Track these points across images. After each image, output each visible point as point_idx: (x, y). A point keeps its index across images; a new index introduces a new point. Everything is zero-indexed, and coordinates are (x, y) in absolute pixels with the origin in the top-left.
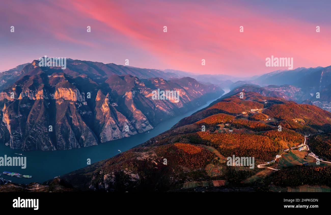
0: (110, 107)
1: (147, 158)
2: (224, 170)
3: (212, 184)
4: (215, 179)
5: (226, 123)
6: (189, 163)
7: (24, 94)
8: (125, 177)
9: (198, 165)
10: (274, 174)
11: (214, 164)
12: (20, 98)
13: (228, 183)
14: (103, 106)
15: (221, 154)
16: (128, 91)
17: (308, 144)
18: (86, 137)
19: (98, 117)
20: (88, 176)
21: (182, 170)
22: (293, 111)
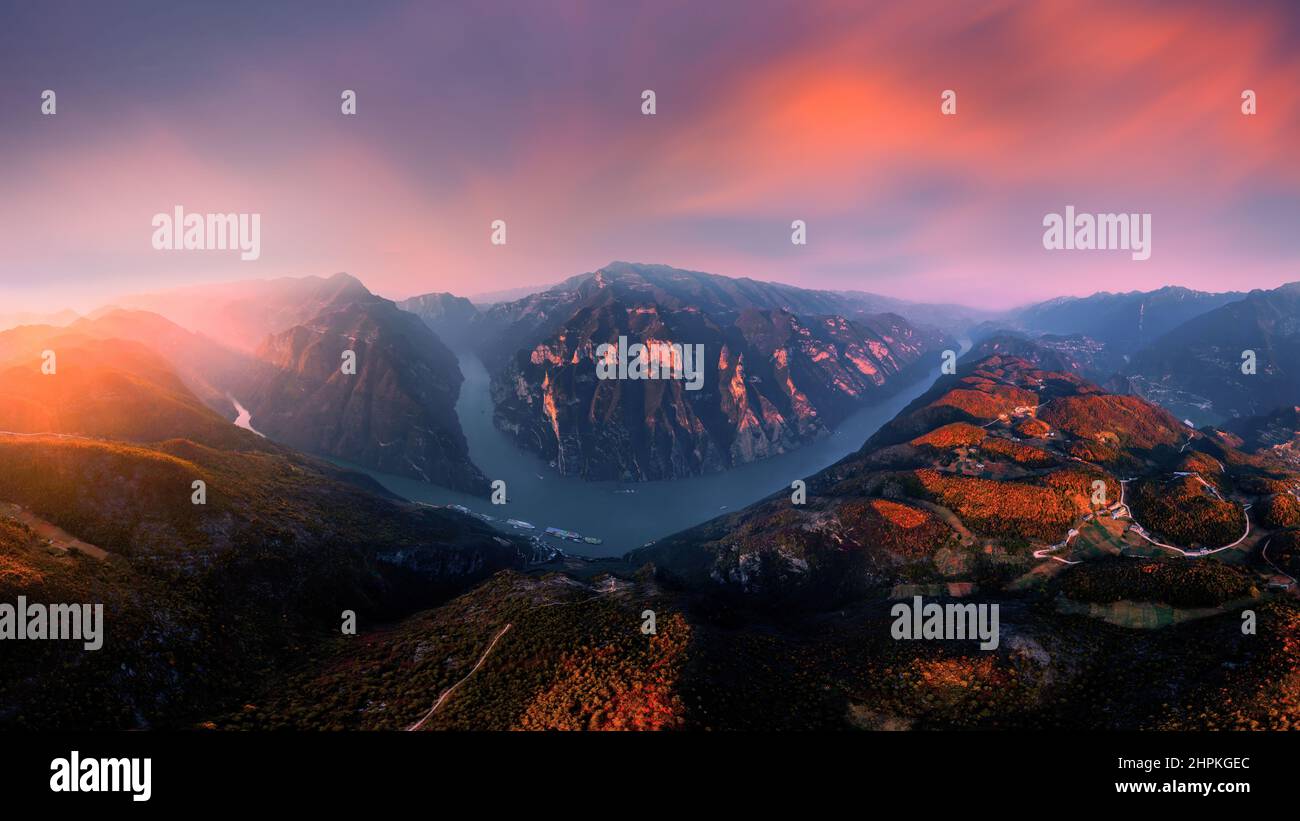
0: (747, 384)
1: (822, 529)
2: (971, 562)
3: (948, 590)
4: (952, 579)
5: (971, 446)
6: (904, 547)
7: (583, 351)
8: (780, 563)
9: (919, 550)
10: (1065, 573)
11: (951, 547)
12: (575, 360)
13: (978, 588)
14: (733, 383)
15: (964, 525)
16: (780, 349)
17: (1127, 502)
18: (703, 454)
19: (725, 408)
20: (709, 549)
21: (889, 561)
22: (1095, 415)
